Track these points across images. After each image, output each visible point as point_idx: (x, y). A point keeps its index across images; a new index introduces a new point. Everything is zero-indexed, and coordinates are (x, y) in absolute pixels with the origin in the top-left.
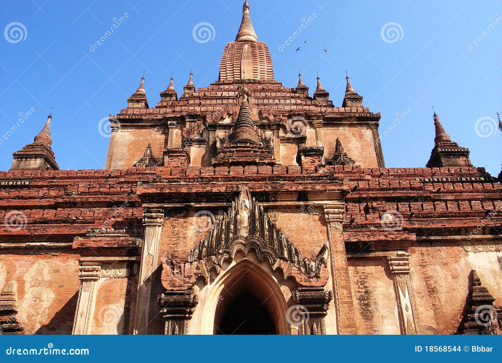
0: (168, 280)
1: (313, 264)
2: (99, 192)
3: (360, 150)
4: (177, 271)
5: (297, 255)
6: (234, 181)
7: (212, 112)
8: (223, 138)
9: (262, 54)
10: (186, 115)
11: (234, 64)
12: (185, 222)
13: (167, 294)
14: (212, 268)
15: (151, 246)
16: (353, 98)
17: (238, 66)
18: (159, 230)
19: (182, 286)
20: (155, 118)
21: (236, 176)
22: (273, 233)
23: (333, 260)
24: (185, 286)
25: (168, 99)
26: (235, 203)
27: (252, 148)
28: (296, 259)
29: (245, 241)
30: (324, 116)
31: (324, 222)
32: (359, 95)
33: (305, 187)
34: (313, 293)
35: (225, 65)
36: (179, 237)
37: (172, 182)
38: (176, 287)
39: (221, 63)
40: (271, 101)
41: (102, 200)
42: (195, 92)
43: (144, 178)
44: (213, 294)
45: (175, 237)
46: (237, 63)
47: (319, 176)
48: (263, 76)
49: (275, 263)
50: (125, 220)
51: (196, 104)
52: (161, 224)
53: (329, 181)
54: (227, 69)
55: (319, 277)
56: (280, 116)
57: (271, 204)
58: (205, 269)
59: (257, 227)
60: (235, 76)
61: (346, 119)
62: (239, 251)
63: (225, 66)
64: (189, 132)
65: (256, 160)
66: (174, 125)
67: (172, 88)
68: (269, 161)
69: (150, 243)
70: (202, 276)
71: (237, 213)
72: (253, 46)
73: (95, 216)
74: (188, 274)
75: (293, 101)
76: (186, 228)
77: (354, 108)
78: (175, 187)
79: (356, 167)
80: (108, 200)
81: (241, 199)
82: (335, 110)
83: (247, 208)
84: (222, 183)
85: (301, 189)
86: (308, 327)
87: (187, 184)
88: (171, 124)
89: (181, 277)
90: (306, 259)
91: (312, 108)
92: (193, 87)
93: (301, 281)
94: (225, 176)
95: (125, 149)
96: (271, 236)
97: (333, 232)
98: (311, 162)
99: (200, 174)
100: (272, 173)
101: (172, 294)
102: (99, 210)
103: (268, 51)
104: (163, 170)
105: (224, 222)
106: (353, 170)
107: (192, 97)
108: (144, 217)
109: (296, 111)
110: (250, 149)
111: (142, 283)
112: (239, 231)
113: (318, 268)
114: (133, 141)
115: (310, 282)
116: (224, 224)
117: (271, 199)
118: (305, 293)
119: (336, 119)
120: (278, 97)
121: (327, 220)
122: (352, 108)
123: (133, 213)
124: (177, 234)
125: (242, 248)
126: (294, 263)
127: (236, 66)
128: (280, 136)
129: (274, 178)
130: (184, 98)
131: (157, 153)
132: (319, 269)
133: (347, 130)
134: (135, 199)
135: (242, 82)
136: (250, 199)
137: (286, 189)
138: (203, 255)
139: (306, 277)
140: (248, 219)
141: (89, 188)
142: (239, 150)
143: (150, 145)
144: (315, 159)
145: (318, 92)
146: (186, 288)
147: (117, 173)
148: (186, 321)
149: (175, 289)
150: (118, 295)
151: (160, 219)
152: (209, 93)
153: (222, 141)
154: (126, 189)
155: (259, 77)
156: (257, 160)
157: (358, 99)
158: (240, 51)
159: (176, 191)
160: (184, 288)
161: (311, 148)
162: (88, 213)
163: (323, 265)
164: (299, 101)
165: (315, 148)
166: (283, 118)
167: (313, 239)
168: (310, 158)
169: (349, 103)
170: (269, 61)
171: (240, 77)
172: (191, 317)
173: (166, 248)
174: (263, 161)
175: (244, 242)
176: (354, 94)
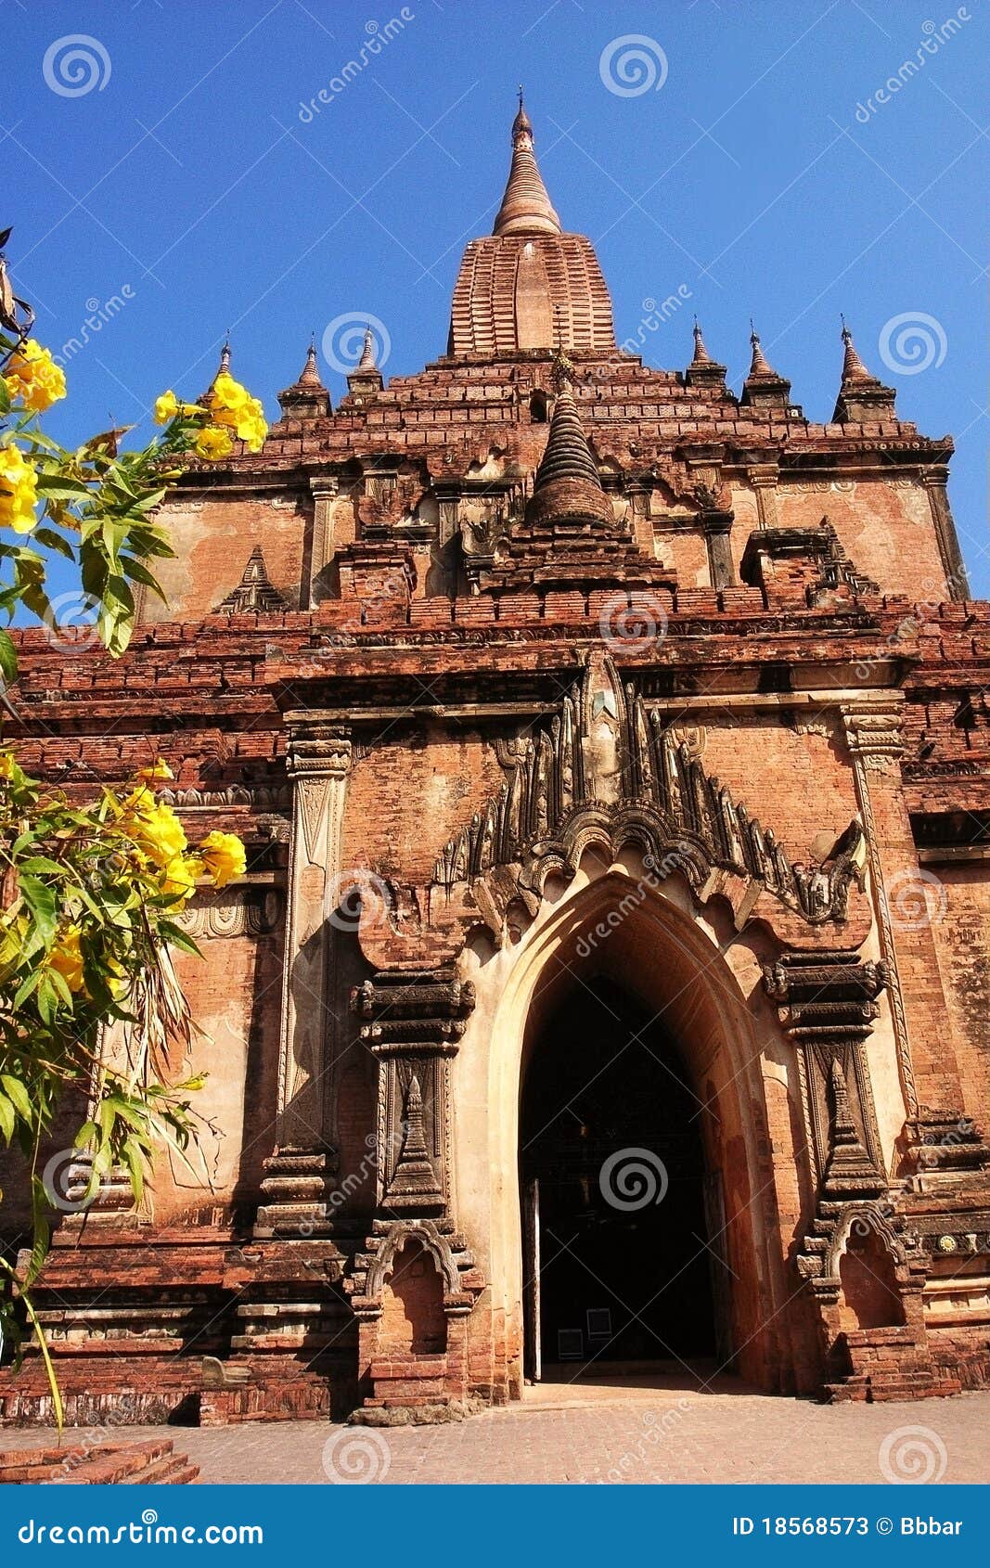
0: (379, 940)
1: (822, 880)
2: (125, 689)
3: (893, 551)
4: (407, 913)
5: (770, 856)
6: (559, 637)
7: (440, 447)
8: (482, 524)
9: (578, 273)
10: (365, 460)
11: (494, 303)
12: (415, 765)
13: (378, 983)
14: (514, 899)
15: (316, 837)
16: (868, 397)
17: (506, 309)
18: (337, 789)
19: (423, 958)
20: (271, 468)
21: (566, 621)
22: (694, 792)
23: (878, 871)
24: (435, 956)
25: (304, 411)
26: (574, 702)
27: (599, 539)
28: (769, 868)
29: (611, 818)
30: (783, 450)
31: (846, 755)
32: (883, 385)
33: (781, 649)
34: (828, 969)
35: (468, 309)
36: (401, 811)
37: (371, 644)
38: (407, 959)
39: (455, 302)
40: (616, 411)
41: (138, 712)
42: (382, 389)
43: (256, 647)
44: (518, 979)
45: (390, 812)
46: (505, 299)
47: (821, 618)
48: (583, 338)
49: (705, 882)
50: (229, 765)
51: (391, 425)
52: (343, 773)
53: (851, 632)
54: (475, 320)
55: (843, 921)
56: (650, 453)
57: (680, 703)
58: (493, 904)
59: (646, 774)
60: (499, 340)
61: (847, 458)
62: (594, 848)
63: (468, 312)
64: (375, 509)
65: (615, 574)
66: (330, 489)
67: (313, 378)
68: (655, 577)
69: (313, 830)
70: (485, 925)
71: (580, 733)
72: (549, 249)
73: (125, 759)
74: (442, 921)
75: (683, 410)
76: (421, 783)
77: (868, 425)
78: (382, 660)
79: (894, 599)
80: (156, 712)
81: (590, 690)
82: (814, 431)
83: (612, 716)
84: (525, 642)
85: (770, 656)
86: (816, 1071)
87: (417, 650)
88: (320, 487)
89: (420, 929)
90: (800, 868)
91: (744, 427)
92: (375, 374)
93: (790, 934)
94: (531, 621)
95: (184, 563)
96: (690, 800)
97: (871, 786)
98: (792, 576)
99: (453, 620)
100: (675, 610)
101: (394, 981)
102: (134, 739)
103: (594, 263)
104: (339, 608)
105: (542, 760)
106: (885, 608)
107: (375, 405)
108: (291, 753)
109: (696, 438)
110: (593, 542)
111: (296, 950)
112: (590, 786)
113: (839, 894)
114: (206, 540)
115: (817, 936)
116: (541, 767)
117: (679, 688)
118: (803, 971)
119: (819, 460)
120: (633, 399)
121: (852, 750)
122: (865, 427)
123: (237, 746)
124: (395, 802)
125: (603, 837)
126: (765, 879)
127: (501, 310)
128: (652, 513)
129: (684, 627)
130: (352, 409)
131: (283, 575)
132: (841, 896)
133: (852, 493)
134: (237, 708)
135: (521, 357)
136: (618, 689)
137: (725, 658)
138: (484, 861)
139: (802, 921)
140: (617, 750)
141: (94, 678)
142: (559, 547)
143: (258, 549)
144: (804, 564)
145: (757, 381)
146: (437, 962)
147: (172, 633)
148: (442, 1061)
149: (402, 965)
150: (222, 989)
151: (339, 756)
152: (427, 392)
153: (480, 533)
154: (206, 680)
155: (573, 341)
156: (621, 576)
157: (883, 396)
158: (510, 265)
159: (384, 671)
160: (432, 964)
161: (789, 531)
162: (103, 749)
163: (853, 884)
164: (700, 410)
165: (801, 532)
166: (660, 459)
167: (813, 809)
168: (786, 562)
169: (854, 409)
170: (600, 293)
171: (516, 343)
172: (457, 1050)
173: (362, 843)
174: (638, 579)
175: (607, 820)
176: (869, 383)
